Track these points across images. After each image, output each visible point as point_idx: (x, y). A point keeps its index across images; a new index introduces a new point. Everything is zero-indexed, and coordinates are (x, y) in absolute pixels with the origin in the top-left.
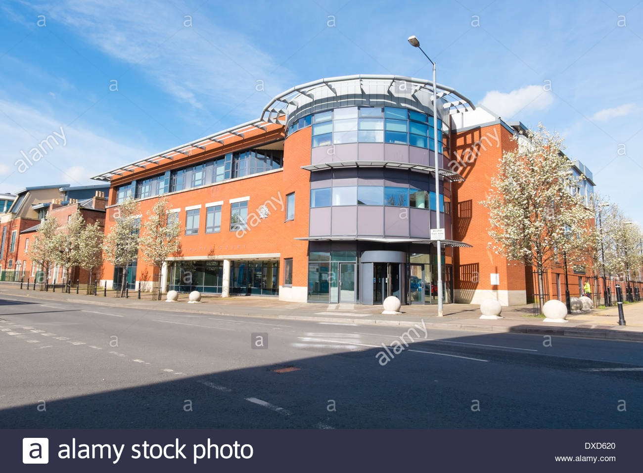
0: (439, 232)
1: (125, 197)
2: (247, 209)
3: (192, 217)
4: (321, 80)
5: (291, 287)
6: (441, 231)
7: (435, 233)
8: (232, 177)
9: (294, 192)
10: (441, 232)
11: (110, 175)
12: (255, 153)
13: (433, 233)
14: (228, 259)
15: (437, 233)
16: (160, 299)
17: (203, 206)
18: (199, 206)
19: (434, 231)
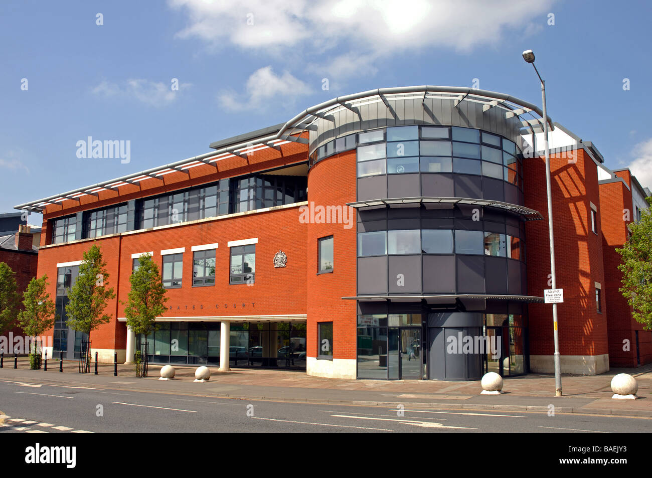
0: (557, 293)
1: (66, 234)
2: (254, 254)
3: (171, 264)
4: (376, 90)
5: (332, 360)
6: (559, 291)
7: (551, 294)
8: (231, 211)
9: (333, 235)
10: (559, 293)
11: (42, 205)
12: (261, 180)
13: (549, 294)
14: (225, 322)
15: (553, 294)
16: (144, 376)
17: (188, 249)
18: (182, 250)
19: (549, 292)
